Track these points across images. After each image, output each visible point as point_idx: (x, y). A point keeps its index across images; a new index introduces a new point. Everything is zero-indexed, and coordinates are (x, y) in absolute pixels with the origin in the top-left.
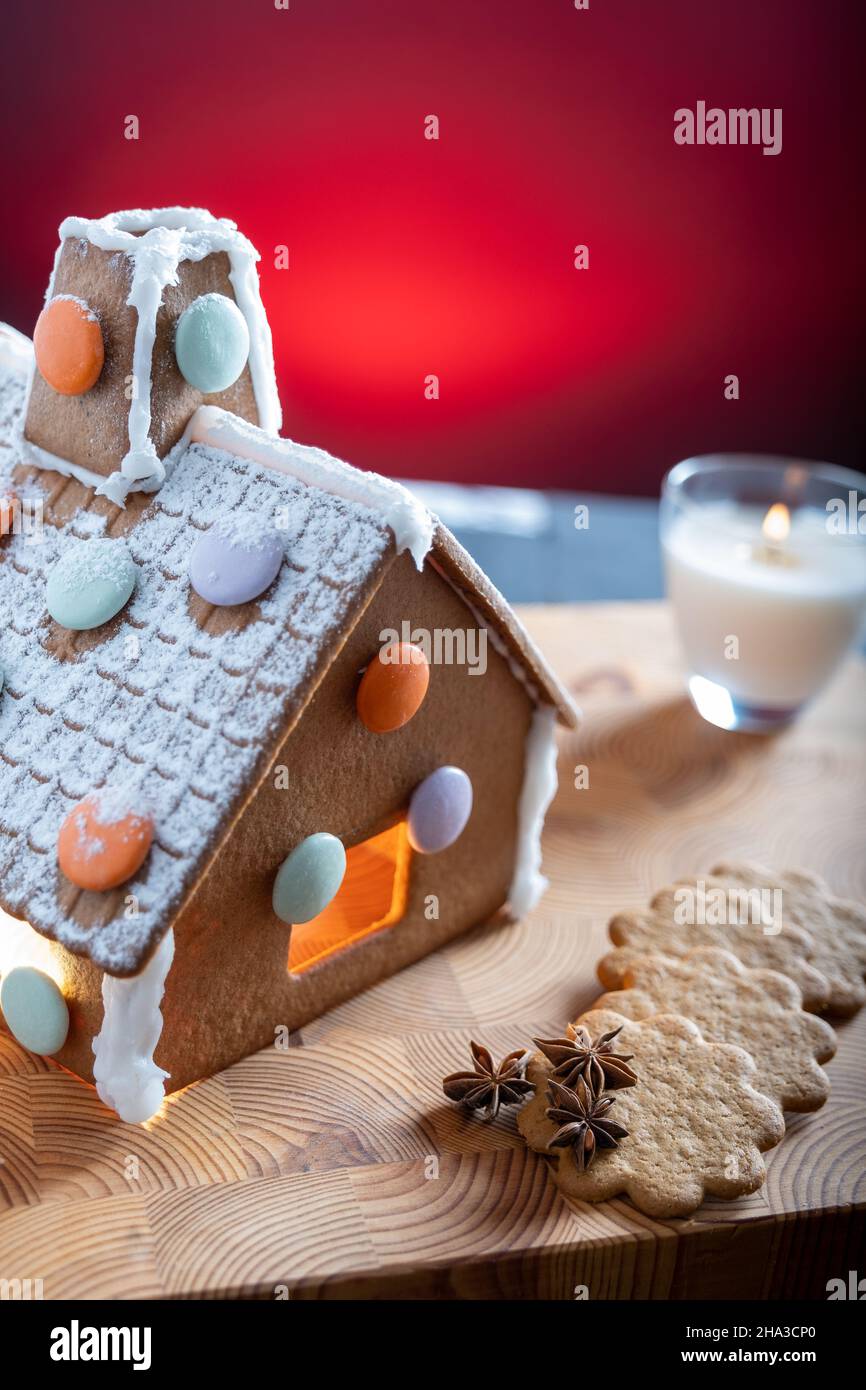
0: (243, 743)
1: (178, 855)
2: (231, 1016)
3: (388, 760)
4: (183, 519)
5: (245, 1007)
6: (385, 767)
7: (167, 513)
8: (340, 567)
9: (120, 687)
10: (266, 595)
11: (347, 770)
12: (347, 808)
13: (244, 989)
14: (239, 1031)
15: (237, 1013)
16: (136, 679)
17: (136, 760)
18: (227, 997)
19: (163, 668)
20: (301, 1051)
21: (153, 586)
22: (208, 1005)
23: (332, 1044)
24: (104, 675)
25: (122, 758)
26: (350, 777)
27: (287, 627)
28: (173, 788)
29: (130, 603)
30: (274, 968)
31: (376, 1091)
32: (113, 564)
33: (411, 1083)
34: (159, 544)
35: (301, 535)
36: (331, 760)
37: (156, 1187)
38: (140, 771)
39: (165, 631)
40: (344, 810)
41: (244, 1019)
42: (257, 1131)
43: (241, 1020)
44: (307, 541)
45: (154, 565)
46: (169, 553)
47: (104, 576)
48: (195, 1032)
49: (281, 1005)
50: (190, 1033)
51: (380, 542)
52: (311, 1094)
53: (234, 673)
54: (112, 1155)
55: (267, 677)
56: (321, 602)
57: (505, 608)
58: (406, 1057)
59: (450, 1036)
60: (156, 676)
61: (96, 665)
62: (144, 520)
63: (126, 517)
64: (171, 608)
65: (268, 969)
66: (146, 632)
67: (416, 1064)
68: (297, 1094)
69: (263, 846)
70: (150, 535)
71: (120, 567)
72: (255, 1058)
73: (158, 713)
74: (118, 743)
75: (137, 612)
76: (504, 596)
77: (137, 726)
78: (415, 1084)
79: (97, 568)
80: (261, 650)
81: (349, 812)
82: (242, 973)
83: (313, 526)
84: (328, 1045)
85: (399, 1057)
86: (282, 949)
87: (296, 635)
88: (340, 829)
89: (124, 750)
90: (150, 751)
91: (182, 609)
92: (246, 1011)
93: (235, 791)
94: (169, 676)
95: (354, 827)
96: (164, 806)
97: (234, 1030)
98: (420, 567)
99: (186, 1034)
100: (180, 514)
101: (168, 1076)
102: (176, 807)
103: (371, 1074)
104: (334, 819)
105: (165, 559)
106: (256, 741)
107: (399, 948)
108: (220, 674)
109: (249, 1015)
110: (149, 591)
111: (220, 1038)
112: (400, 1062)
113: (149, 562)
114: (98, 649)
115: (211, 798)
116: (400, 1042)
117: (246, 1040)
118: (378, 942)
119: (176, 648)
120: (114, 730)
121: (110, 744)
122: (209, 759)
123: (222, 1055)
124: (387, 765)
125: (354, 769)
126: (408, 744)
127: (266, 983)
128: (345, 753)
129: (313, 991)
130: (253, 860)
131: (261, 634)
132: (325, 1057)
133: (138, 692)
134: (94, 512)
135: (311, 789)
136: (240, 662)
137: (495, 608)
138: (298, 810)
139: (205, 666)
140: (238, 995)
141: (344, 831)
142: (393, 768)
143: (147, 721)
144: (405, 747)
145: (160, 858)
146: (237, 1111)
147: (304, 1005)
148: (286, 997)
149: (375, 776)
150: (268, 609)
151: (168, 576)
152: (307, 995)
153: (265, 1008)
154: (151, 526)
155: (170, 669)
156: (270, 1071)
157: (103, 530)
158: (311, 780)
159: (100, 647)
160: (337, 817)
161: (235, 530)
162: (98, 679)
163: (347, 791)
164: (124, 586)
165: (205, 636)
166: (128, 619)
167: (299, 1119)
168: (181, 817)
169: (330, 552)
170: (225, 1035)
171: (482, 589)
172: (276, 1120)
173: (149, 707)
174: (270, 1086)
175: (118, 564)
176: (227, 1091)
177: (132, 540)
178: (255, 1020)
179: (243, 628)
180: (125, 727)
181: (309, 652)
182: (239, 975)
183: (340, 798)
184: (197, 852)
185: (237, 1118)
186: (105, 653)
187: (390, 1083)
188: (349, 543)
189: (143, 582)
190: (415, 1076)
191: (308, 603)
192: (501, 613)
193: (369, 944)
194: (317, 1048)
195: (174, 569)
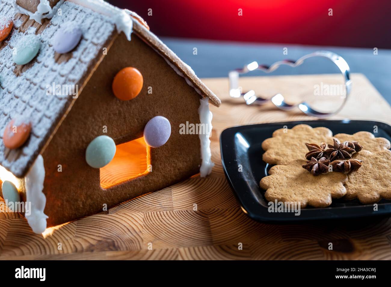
0: (61, 99)
1: (38, 137)
2: (77, 200)
3: (133, 112)
4: (57, 27)
5: (83, 198)
6: (132, 115)
7: (53, 25)
8: (98, 38)
9: (31, 83)
10: (75, 49)
11: (115, 114)
12: (117, 128)
13: (81, 191)
14: (81, 206)
15: (79, 200)
16: (36, 80)
17: (31, 107)
18: (74, 194)
19: (43, 76)
20: (107, 216)
21: (45, 49)
22: (66, 195)
23: (119, 214)
24: (27, 80)
25: (28, 107)
26: (116, 117)
27: (80, 60)
28: (39, 115)
29: (38, 55)
30: (93, 185)
31: (128, 229)
32: (31, 42)
33: (141, 227)
34: (49, 35)
35: (89, 28)
36: (107, 110)
37: (39, 253)
38: (31, 110)
39: (46, 64)
40: (116, 129)
41: (83, 202)
42: (80, 239)
43: (81, 202)
44: (90, 31)
45: (46, 42)
46: (52, 38)
47: (28, 46)
48: (62, 204)
49: (99, 199)
50: (60, 205)
51: (111, 29)
52: (104, 228)
53: (62, 76)
54: (28, 243)
55: (71, 77)
56: (91, 50)
57: (175, 57)
58: (143, 219)
59: (162, 213)
60: (41, 79)
61: (25, 76)
62: (47, 28)
63: (42, 28)
64: (49, 56)
65: (91, 185)
66: (41, 65)
67: (145, 221)
68: (100, 228)
69: (81, 139)
70: (47, 33)
71: (34, 43)
72: (90, 217)
73: (40, 91)
74: (27, 101)
75: (39, 59)
76: (175, 53)
77: (34, 96)
78: (142, 227)
79: (27, 44)
80: (71, 68)
81: (118, 130)
82: (79, 185)
83: (93, 25)
84: (117, 214)
85: (140, 218)
86: (96, 178)
87: (82, 62)
88: (115, 136)
89: (28, 104)
90: (35, 103)
91: (52, 56)
92: (83, 199)
93: (57, 115)
94: (45, 78)
95: (121, 135)
96: (36, 121)
97: (79, 206)
98: (129, 38)
99: (58, 205)
100: (56, 25)
101: (47, 217)
102: (40, 121)
103: (128, 223)
104: (112, 132)
105: (50, 40)
106: (65, 98)
107: (150, 183)
108: (59, 77)
109: (85, 201)
110: (44, 52)
111: (73, 208)
112: (140, 220)
113: (45, 41)
114: (27, 71)
115: (49, 118)
116: (143, 214)
117: (86, 210)
118: (140, 180)
119: (48, 69)
120: (26, 98)
121: (24, 102)
122: (51, 105)
123: (75, 214)
124: (133, 114)
125: (118, 114)
126: (141, 106)
127: (91, 190)
128: (113, 108)
129: (113, 195)
130: (77, 144)
131: (72, 62)
132: (114, 217)
133: (35, 85)
134: (34, 27)
135: (99, 120)
136: (64, 72)
137: (169, 57)
138: (95, 127)
139: (55, 74)
140: (79, 193)
141: (116, 137)
142: (136, 115)
143: (37, 94)
144: (140, 108)
145: (33, 138)
146: (77, 233)
147: (109, 200)
148: (101, 196)
149: (128, 118)
150: (76, 54)
151: (50, 46)
152: (110, 197)
153: (92, 199)
154: (48, 29)
155: (45, 76)
156: (93, 221)
157: (35, 32)
158: (99, 116)
159: (28, 70)
160: (113, 131)
161: (66, 28)
162: (25, 81)
163: (116, 122)
164: (35, 50)
165: (57, 64)
166: (37, 61)
167: (97, 236)
168: (41, 125)
169: (96, 33)
170: (75, 207)
171: (162, 49)
172: (89, 236)
173: (37, 89)
174: (91, 226)
175: (34, 42)
176: (76, 226)
177: (42, 34)
178: (88, 203)
179: (67, 61)
180: (29, 96)
181: (84, 67)
182: (78, 186)
183: (113, 124)
184: (44, 136)
185: (76, 235)
186: (29, 73)
187: (134, 226)
188: (102, 30)
189: (42, 48)
190: (144, 225)
191: (87, 51)
192: (173, 59)
193: (136, 180)
194: (113, 215)
195: (52, 43)
